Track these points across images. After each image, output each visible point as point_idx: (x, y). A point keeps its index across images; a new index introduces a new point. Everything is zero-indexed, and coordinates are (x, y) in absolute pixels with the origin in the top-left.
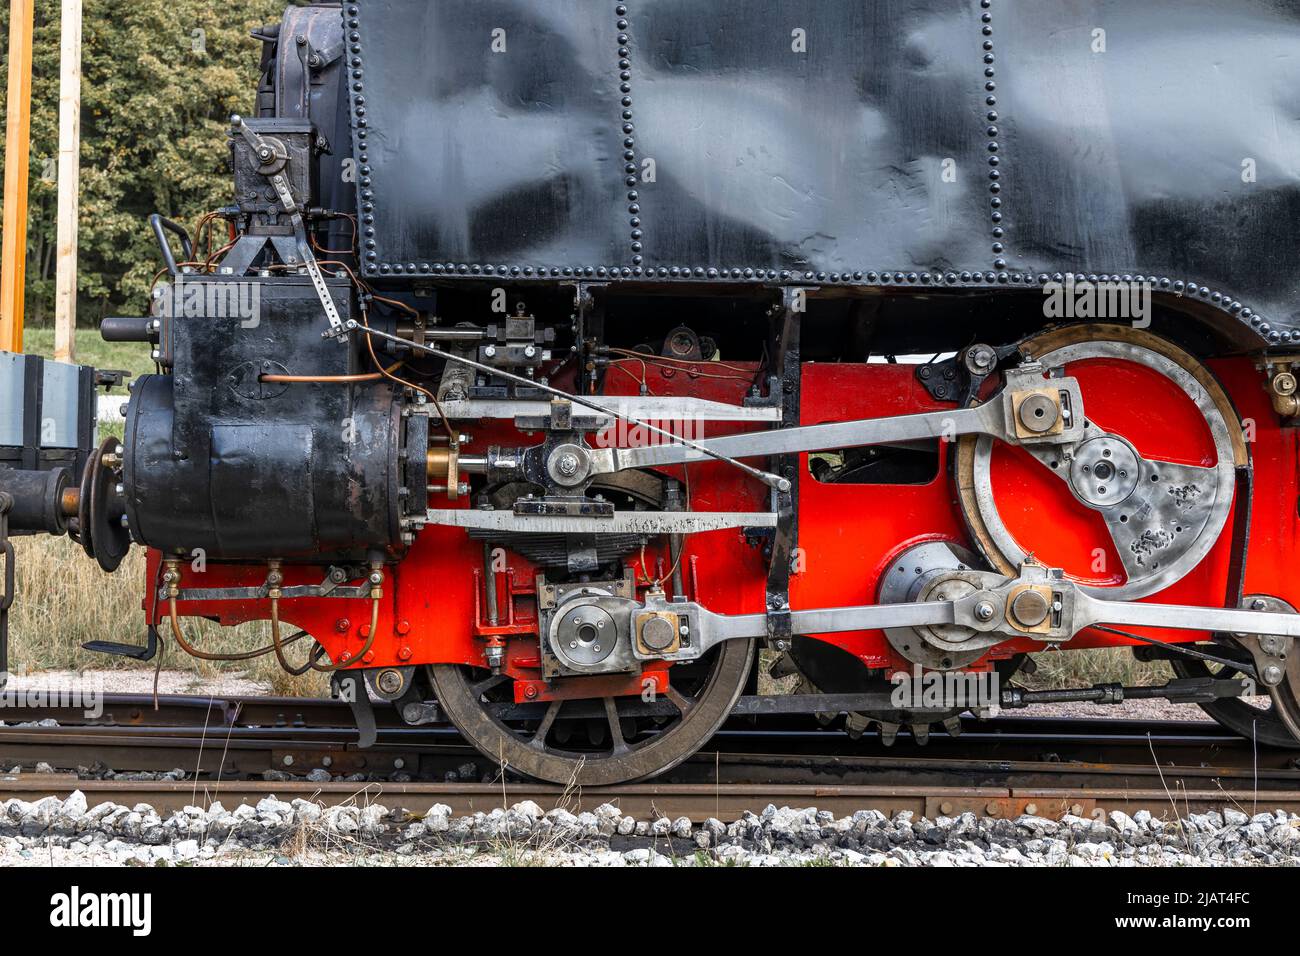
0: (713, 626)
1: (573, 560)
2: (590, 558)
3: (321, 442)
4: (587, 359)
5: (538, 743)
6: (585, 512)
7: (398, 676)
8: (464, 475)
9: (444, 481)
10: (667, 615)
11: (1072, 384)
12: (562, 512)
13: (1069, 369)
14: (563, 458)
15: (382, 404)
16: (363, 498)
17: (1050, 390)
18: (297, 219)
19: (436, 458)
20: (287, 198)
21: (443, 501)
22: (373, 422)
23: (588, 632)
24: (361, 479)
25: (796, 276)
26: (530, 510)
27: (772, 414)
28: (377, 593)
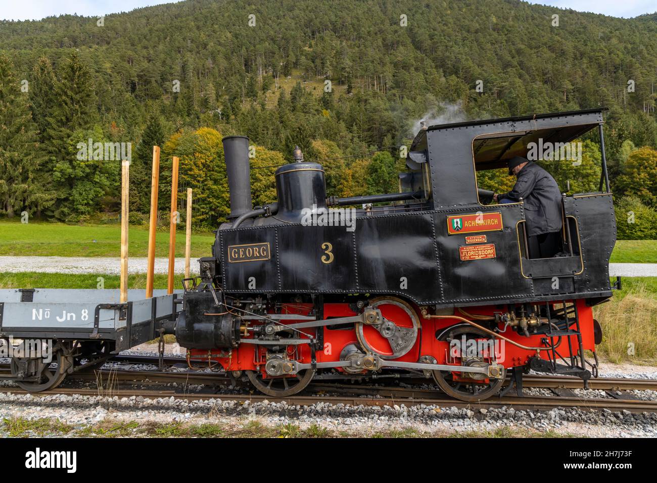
0: (299, 366)
1: (274, 348)
2: (278, 348)
3: (216, 327)
4: (274, 306)
5: (269, 387)
6: (273, 340)
7: (238, 372)
8: (249, 331)
9: (243, 333)
10: (289, 364)
11: (379, 311)
12: (268, 340)
13: (379, 307)
14: (269, 329)
15: (229, 318)
16: (224, 339)
17: (373, 313)
18: (212, 280)
19: (242, 328)
20: (209, 275)
21: (243, 337)
22: (227, 322)
23: (274, 367)
24: (224, 335)
25: (314, 292)
26: (262, 339)
27: (314, 318)
28: (231, 357)
